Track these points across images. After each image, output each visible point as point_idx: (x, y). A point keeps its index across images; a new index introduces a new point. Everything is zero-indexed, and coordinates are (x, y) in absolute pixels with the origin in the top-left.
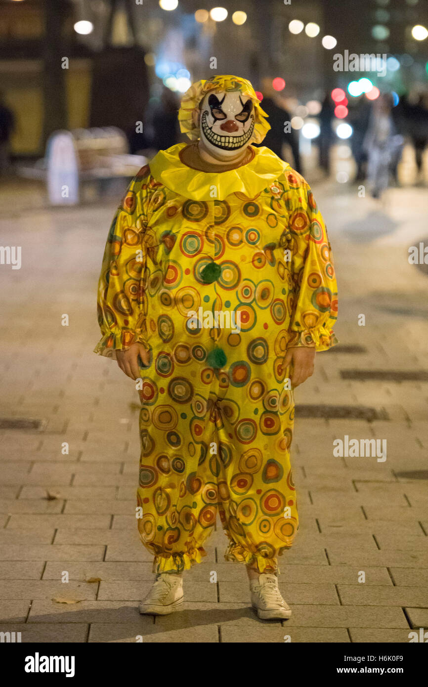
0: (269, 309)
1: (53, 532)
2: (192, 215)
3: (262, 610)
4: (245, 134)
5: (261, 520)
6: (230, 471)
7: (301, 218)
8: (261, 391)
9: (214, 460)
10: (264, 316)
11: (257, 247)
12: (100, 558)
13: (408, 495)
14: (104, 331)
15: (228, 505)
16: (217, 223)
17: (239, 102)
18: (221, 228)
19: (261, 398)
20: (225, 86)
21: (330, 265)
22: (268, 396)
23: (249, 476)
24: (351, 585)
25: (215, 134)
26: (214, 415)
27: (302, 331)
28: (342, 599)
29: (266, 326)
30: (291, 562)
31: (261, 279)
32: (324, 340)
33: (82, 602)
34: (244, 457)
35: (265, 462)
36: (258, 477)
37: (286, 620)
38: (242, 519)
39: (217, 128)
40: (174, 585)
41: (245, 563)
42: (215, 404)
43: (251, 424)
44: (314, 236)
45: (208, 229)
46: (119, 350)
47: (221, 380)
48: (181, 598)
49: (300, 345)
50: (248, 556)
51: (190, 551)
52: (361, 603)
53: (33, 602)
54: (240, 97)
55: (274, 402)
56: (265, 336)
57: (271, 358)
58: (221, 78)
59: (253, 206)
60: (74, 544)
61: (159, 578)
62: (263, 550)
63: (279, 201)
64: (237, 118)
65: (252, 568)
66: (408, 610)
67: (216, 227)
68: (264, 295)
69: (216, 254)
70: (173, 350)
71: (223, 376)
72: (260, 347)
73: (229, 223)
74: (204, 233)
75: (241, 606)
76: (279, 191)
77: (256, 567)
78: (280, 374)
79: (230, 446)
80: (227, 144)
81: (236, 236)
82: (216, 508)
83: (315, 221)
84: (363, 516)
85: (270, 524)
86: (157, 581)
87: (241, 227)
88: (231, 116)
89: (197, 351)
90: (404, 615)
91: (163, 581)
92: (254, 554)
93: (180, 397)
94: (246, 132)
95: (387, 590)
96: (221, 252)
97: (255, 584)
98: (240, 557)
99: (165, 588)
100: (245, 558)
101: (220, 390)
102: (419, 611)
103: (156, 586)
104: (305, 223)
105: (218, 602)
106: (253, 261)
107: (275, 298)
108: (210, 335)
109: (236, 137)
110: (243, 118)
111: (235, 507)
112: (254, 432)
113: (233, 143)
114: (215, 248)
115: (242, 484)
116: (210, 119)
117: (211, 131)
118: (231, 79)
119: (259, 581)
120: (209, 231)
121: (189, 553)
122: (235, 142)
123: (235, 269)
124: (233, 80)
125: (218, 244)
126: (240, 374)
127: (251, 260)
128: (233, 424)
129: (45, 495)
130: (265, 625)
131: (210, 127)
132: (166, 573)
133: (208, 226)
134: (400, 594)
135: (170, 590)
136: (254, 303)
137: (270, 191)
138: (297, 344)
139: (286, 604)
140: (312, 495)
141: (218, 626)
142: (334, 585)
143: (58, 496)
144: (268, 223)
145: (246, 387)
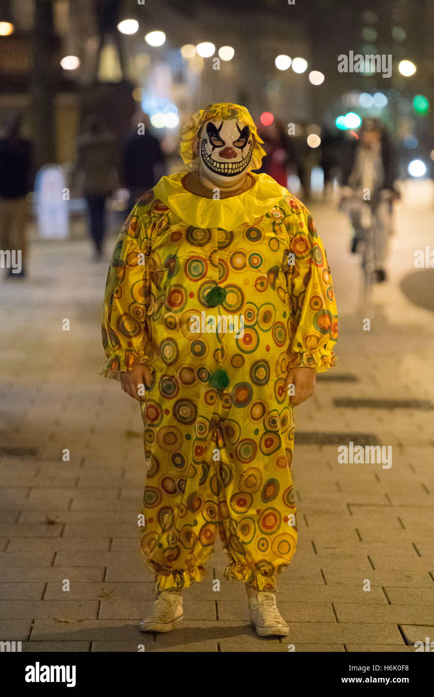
0: (270, 332)
1: (53, 554)
2: (196, 240)
3: (260, 627)
4: (243, 159)
5: (259, 538)
6: (230, 491)
7: (302, 242)
8: (262, 412)
9: (215, 479)
10: (267, 339)
11: (259, 271)
12: (100, 578)
13: (402, 518)
14: (108, 353)
15: (229, 523)
16: (221, 248)
17: (236, 129)
18: (225, 253)
19: (262, 419)
20: (222, 113)
21: (330, 288)
22: (269, 416)
23: (248, 495)
24: (347, 603)
25: (214, 161)
26: (216, 435)
27: (304, 352)
28: (338, 617)
29: (268, 348)
30: (287, 582)
31: (263, 303)
32: (325, 361)
33: (84, 621)
34: (244, 476)
35: (264, 482)
36: (258, 496)
37: (284, 636)
38: (242, 538)
39: (216, 156)
40: (174, 604)
41: (244, 582)
42: (218, 425)
43: (252, 445)
44: (316, 260)
45: (212, 253)
46: (124, 372)
47: (223, 400)
48: (181, 616)
49: (302, 365)
50: (248, 573)
51: (190, 569)
52: (358, 620)
53: (35, 621)
54: (237, 124)
55: (274, 422)
56: (267, 358)
57: (272, 379)
58: (217, 107)
59: (255, 230)
60: (74, 566)
61: (159, 596)
62: (262, 568)
63: (281, 225)
64: (235, 144)
65: (251, 586)
66: (403, 627)
67: (220, 251)
68: (267, 317)
69: (220, 278)
70: (177, 372)
71: (227, 397)
72: (263, 369)
73: (232, 248)
74: (208, 258)
75: (240, 624)
76: (280, 216)
77: (256, 585)
78: (280, 395)
79: (230, 466)
80: (226, 171)
81: (239, 261)
82: (216, 527)
83: (316, 246)
84: (358, 538)
85: (268, 543)
86: (157, 599)
87: (244, 252)
88: (229, 143)
89: (202, 373)
90: (399, 632)
91: (164, 599)
92: (253, 573)
93: (185, 418)
94: (244, 158)
95: (383, 608)
96: (224, 276)
97: (253, 601)
98: (239, 576)
99: (165, 606)
100: (244, 577)
101: (222, 410)
102: (414, 628)
103: (156, 604)
104: (307, 247)
105: (217, 620)
106: (256, 285)
107: (276, 321)
108: (214, 357)
109: (235, 163)
110: (241, 144)
111: (235, 526)
112: (253, 452)
113: (232, 169)
114: (219, 272)
115: (242, 502)
116: (209, 146)
117: (210, 158)
118: (228, 107)
119: (257, 599)
120: (213, 256)
121: (189, 571)
122: (234, 168)
123: (239, 293)
124: (230, 108)
125: (222, 269)
126: (242, 395)
127: (254, 284)
128: (233, 444)
129: (44, 519)
130: (263, 641)
131: (209, 154)
132: (167, 590)
133: (212, 250)
134: (395, 611)
135: (171, 608)
136: (257, 326)
137: (271, 215)
138: (299, 364)
139: (284, 621)
140: (307, 518)
141: (218, 643)
142: (331, 604)
143: (57, 520)
144: (270, 247)
145: (247, 407)
